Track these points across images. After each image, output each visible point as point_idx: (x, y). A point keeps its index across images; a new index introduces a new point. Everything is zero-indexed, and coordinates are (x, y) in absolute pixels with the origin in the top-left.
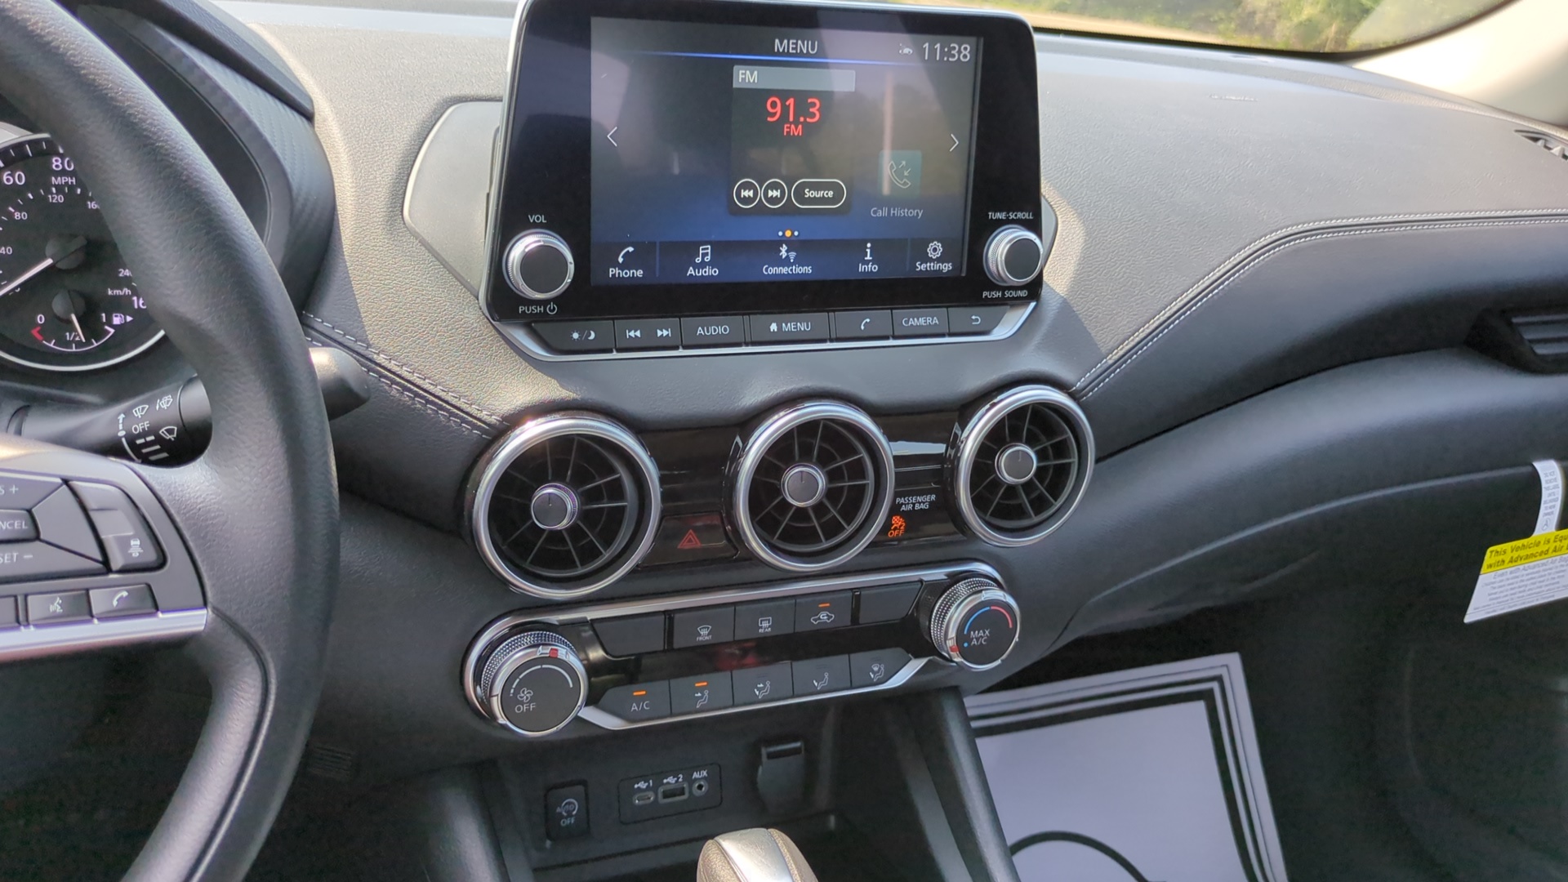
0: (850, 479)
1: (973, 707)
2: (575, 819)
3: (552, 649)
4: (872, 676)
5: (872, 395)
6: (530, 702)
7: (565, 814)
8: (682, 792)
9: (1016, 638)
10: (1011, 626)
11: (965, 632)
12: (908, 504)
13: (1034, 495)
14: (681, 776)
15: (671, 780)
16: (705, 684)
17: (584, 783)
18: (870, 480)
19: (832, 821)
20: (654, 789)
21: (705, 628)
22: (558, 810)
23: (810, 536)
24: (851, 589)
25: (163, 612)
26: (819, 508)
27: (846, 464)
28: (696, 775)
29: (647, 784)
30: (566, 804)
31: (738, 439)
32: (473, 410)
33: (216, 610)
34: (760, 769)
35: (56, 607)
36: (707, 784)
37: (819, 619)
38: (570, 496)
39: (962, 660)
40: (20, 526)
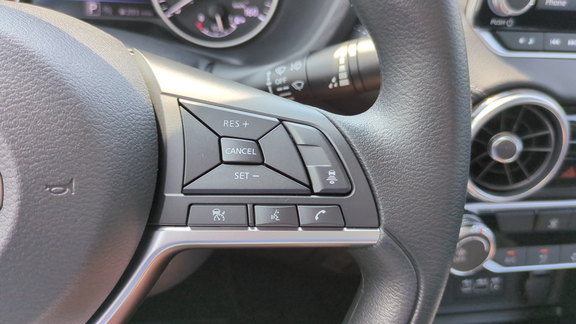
14: (485, 279)
15: (480, 280)
21: (553, 221)
25: (348, 227)
28: (492, 280)
29: (468, 282)
33: (386, 230)
35: (275, 217)
40: (251, 152)
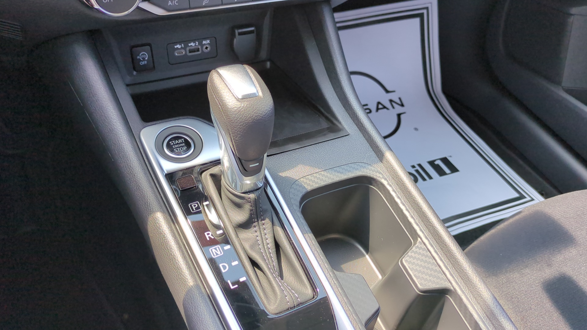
1: (338, 18)
2: (147, 62)
7: (142, 60)
8: (198, 50)
14: (197, 42)
15: (192, 44)
17: (149, 45)
19: (268, 64)
20: (185, 48)
22: (138, 57)
28: (204, 42)
29: (181, 46)
30: (142, 55)
34: (235, 40)
36: (210, 46)
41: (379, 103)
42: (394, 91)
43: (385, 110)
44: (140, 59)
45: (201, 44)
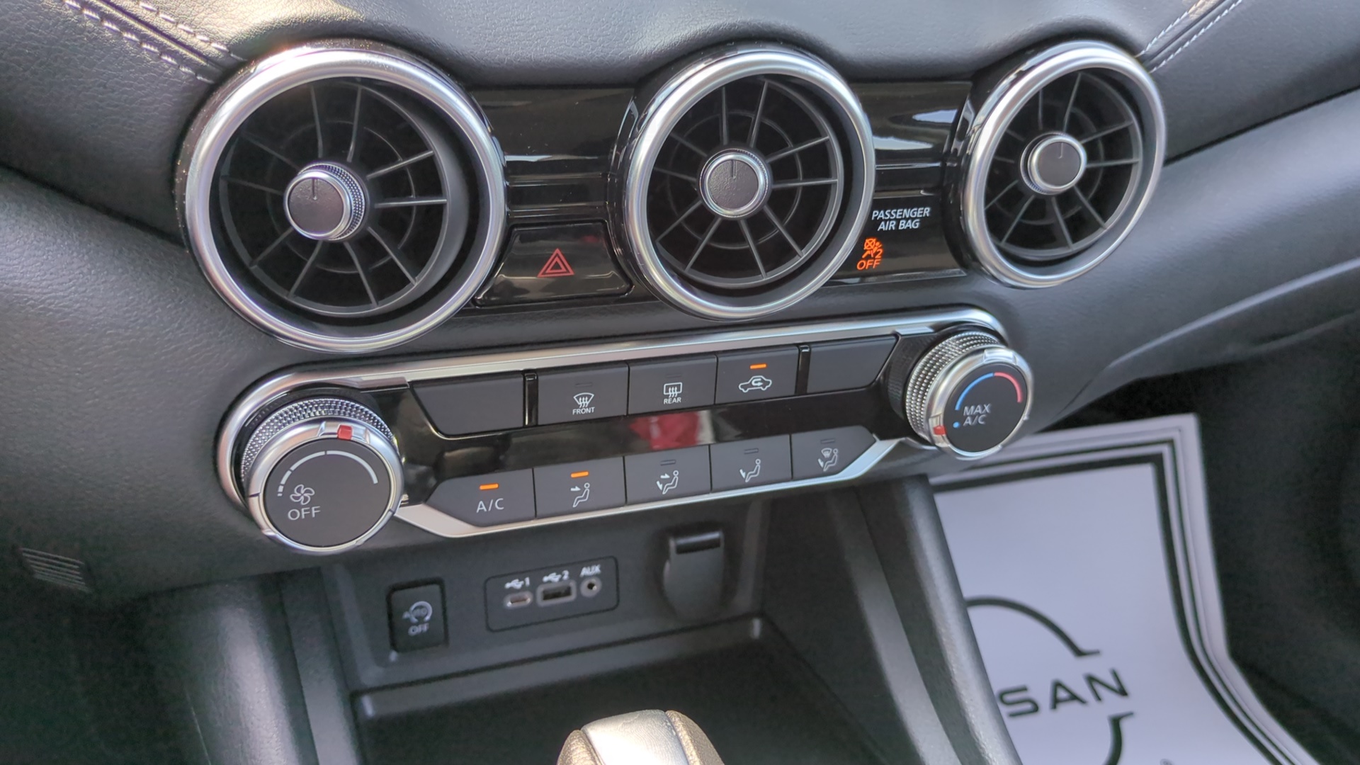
0: (806, 177)
3: (341, 426)
4: (822, 464)
5: (845, 47)
6: (310, 505)
7: (415, 620)
8: (568, 592)
9: (1025, 417)
10: (1019, 400)
11: (957, 408)
12: (891, 220)
13: (1072, 212)
14: (566, 573)
15: (553, 577)
16: (586, 474)
17: (438, 581)
18: (838, 180)
19: (757, 627)
20: (532, 589)
21: (585, 396)
22: (406, 615)
23: (743, 265)
24: (797, 345)
26: (757, 221)
27: (800, 152)
28: (585, 571)
29: (522, 583)
30: (416, 608)
31: (631, 106)
32: (180, 32)
34: (667, 565)
36: (599, 583)
37: (751, 385)
38: (350, 185)
39: (950, 445)
41: (1057, 685)
42: (1095, 653)
43: (1075, 705)
44: (408, 620)
45: (576, 576)
